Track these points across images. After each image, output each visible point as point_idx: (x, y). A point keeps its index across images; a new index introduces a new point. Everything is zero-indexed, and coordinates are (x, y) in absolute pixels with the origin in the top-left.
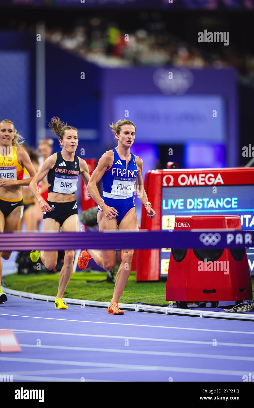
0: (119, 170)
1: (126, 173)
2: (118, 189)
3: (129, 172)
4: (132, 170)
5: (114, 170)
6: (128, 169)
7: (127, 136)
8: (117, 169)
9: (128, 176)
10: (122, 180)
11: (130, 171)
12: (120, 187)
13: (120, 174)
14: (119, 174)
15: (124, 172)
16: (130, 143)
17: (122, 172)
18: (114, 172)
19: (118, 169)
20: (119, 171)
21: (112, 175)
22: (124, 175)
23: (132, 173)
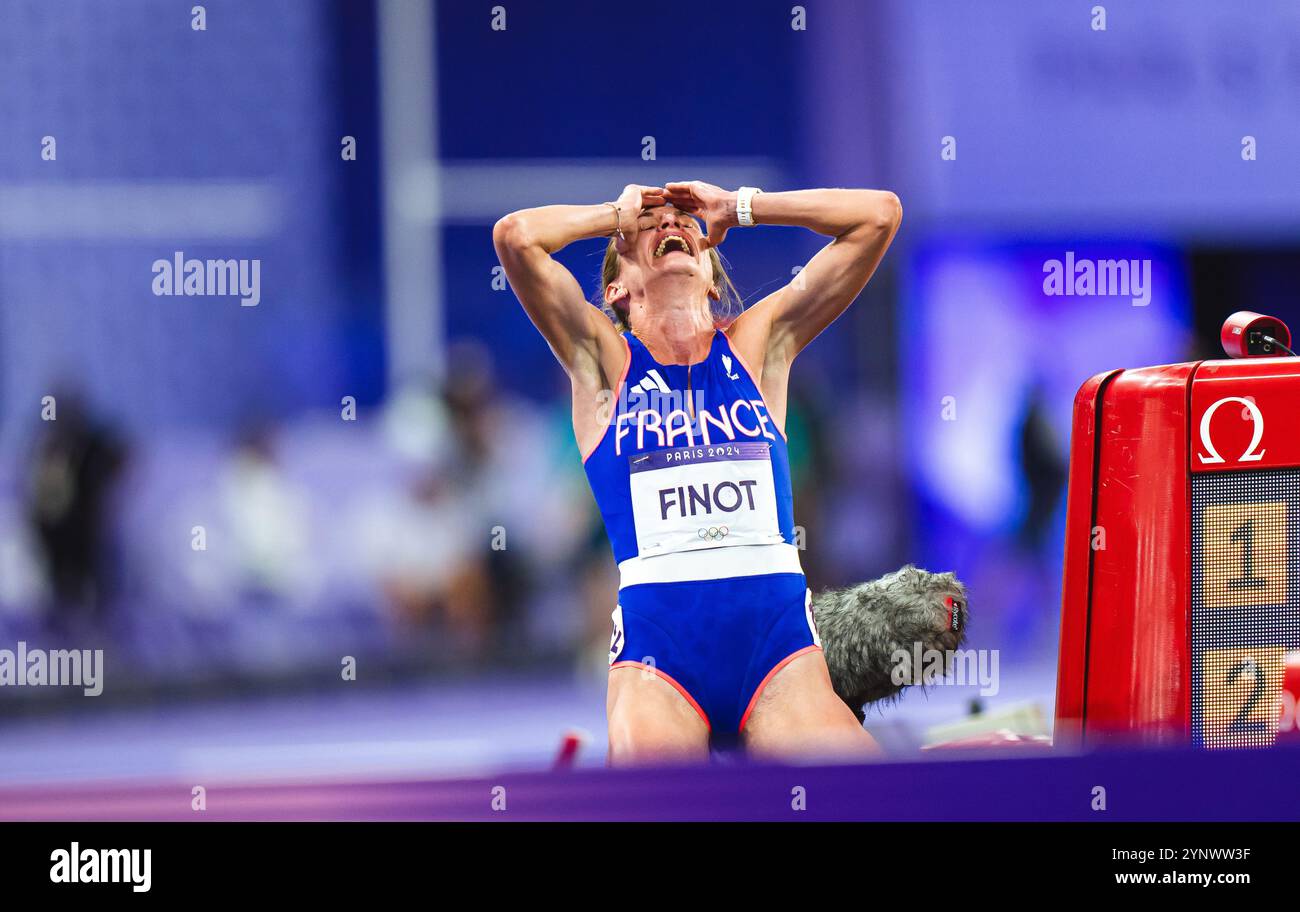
1: (687, 429)
2: (664, 517)
3: (708, 421)
4: (722, 409)
8: (636, 416)
9: (707, 441)
10: (673, 463)
11: (712, 414)
12: (673, 503)
13: (654, 435)
14: (650, 437)
15: (678, 422)
17: (662, 427)
18: (626, 432)
19: (642, 414)
20: (650, 420)
21: (618, 452)
22: (676, 439)
23: (721, 419)
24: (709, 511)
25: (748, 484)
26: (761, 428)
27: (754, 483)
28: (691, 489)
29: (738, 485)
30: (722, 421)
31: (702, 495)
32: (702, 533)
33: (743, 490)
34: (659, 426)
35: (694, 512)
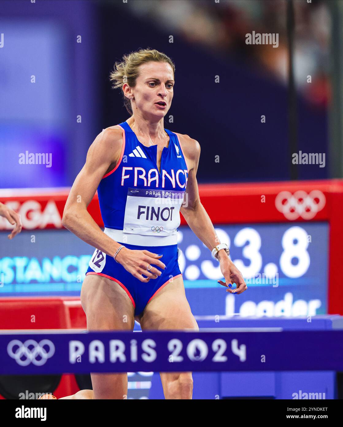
0: (138, 171)
1: (157, 178)
2: (139, 218)
3: (165, 176)
4: (172, 171)
5: (127, 172)
6: (162, 167)
7: (153, 91)
8: (134, 169)
9: (163, 186)
10: (149, 196)
11: (168, 173)
12: (144, 212)
13: (143, 180)
14: (140, 181)
15: (153, 175)
16: (162, 107)
18: (128, 177)
19: (136, 169)
20: (140, 173)
21: (122, 184)
22: (152, 183)
23: (172, 178)
24: (158, 219)
26: (185, 185)
27: (174, 208)
28: (153, 208)
29: (170, 208)
31: (157, 212)
32: (153, 229)
34: (145, 177)
35: (152, 219)
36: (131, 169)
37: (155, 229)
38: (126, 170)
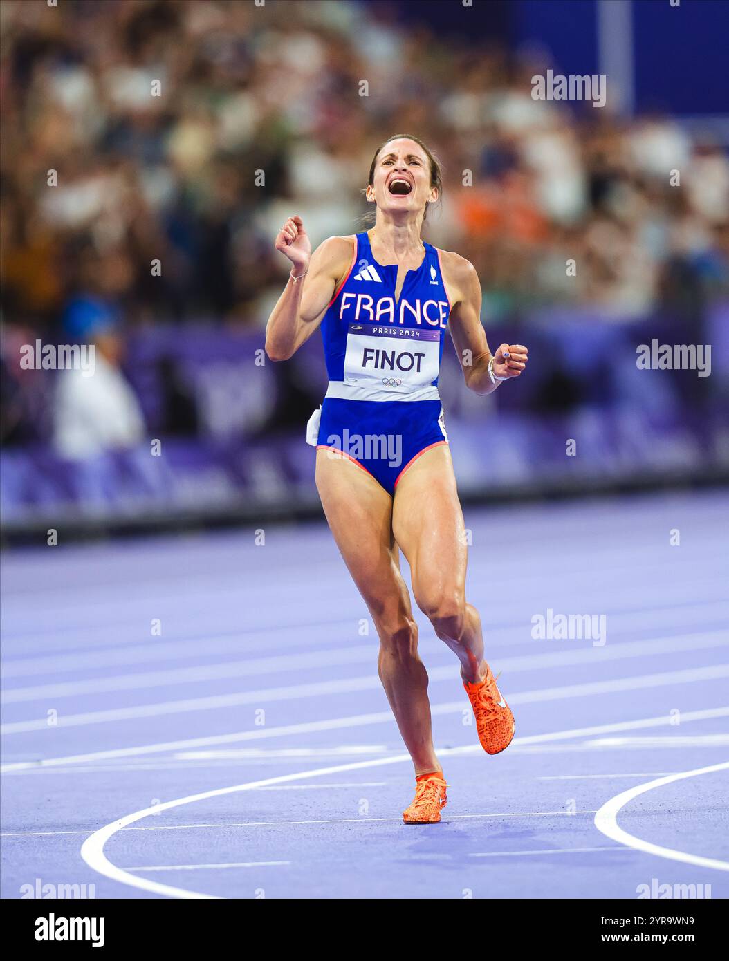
0: (362, 299)
1: (391, 309)
2: (364, 365)
3: (405, 307)
4: (418, 302)
5: (348, 300)
6: (403, 296)
8: (357, 296)
9: (402, 321)
10: (377, 334)
11: (410, 304)
12: (371, 358)
13: (368, 312)
14: (365, 313)
15: (386, 305)
17: (374, 307)
18: (348, 306)
19: (360, 296)
20: (365, 301)
21: (341, 317)
22: (382, 316)
23: (416, 310)
24: (392, 368)
25: (420, 355)
26: (439, 321)
27: (423, 355)
28: (384, 352)
29: (413, 355)
30: (415, 310)
31: (390, 357)
32: (385, 381)
33: (416, 358)
34: (371, 307)
35: (382, 367)
36: (353, 295)
37: (389, 381)
38: (347, 298)
